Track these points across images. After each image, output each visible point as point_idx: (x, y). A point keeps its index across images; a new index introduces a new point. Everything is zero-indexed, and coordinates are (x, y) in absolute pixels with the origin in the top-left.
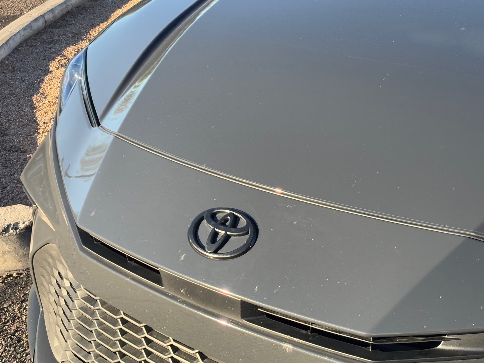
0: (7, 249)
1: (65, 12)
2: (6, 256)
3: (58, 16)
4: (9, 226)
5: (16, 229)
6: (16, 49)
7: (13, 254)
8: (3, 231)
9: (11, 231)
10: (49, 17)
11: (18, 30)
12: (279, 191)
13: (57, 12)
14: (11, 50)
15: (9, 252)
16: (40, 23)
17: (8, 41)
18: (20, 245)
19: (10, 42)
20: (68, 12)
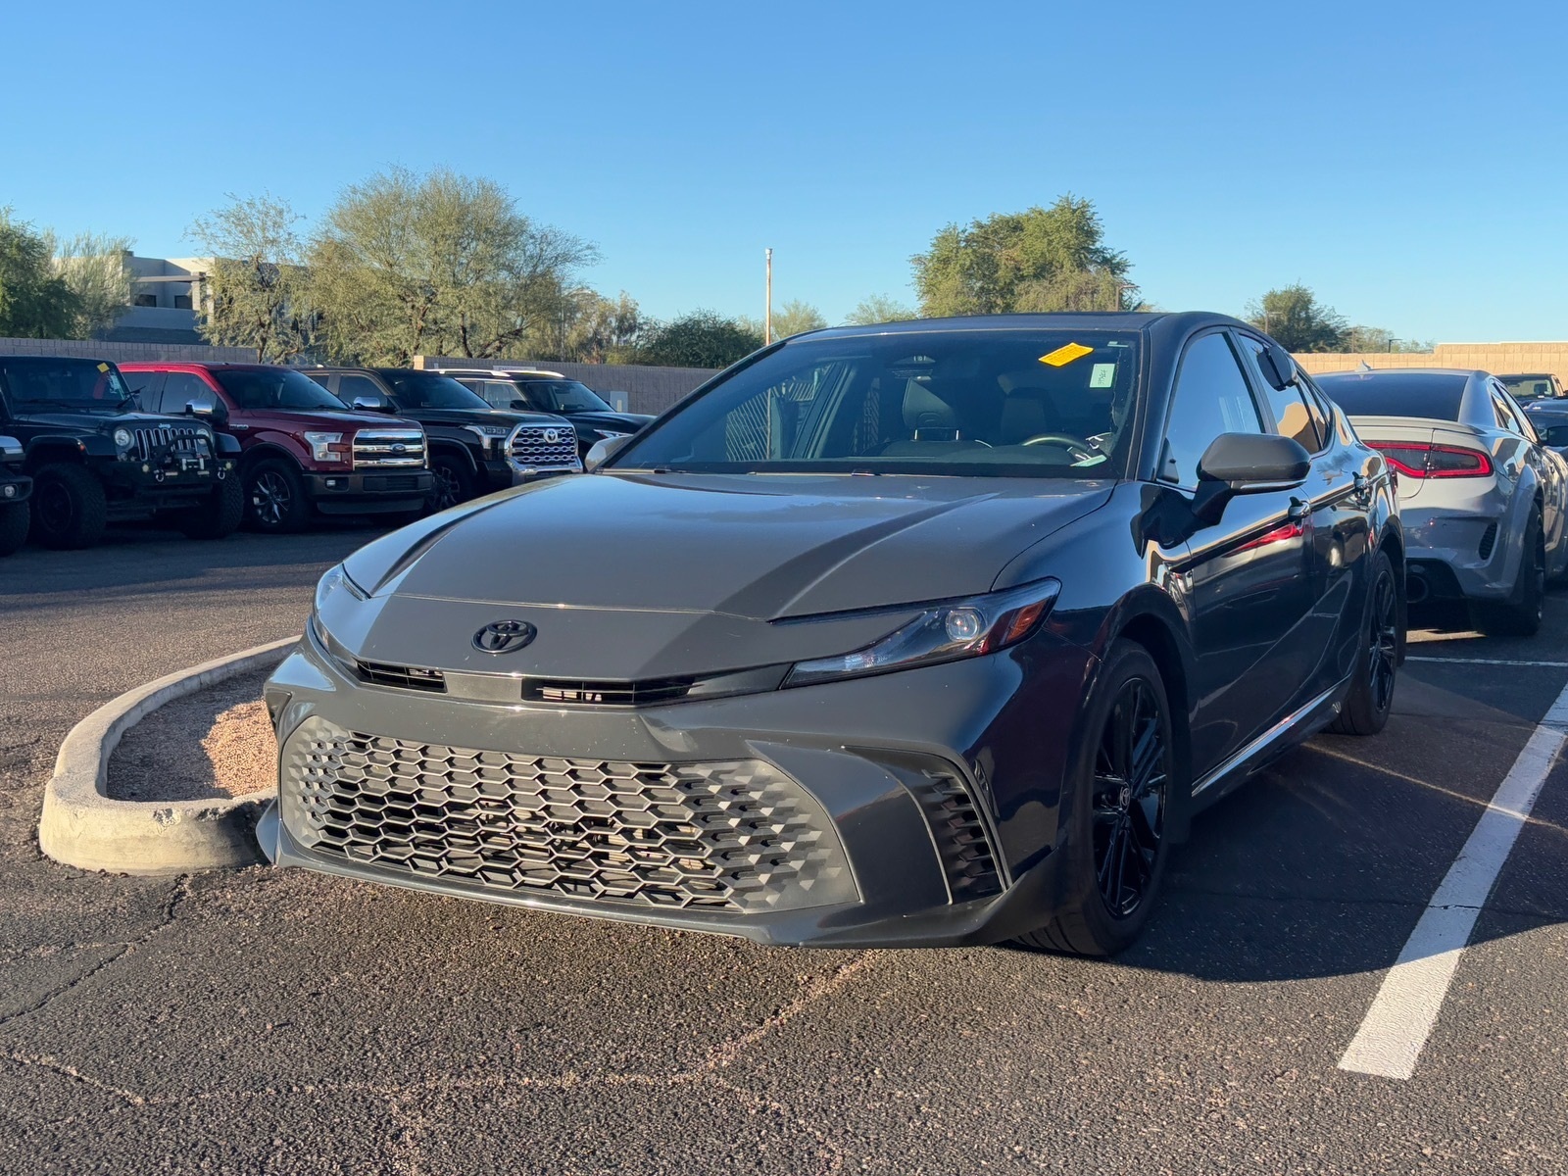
0: (202, 840)
1: (225, 677)
2: (199, 849)
3: (217, 680)
4: (206, 810)
5: (215, 814)
6: (165, 705)
7: (208, 846)
8: (200, 815)
9: (209, 816)
10: (206, 679)
11: (166, 685)
12: (561, 606)
13: (215, 675)
14: (158, 706)
15: (203, 843)
16: (195, 684)
17: (155, 693)
18: (218, 834)
19: (158, 695)
20: (230, 679)
